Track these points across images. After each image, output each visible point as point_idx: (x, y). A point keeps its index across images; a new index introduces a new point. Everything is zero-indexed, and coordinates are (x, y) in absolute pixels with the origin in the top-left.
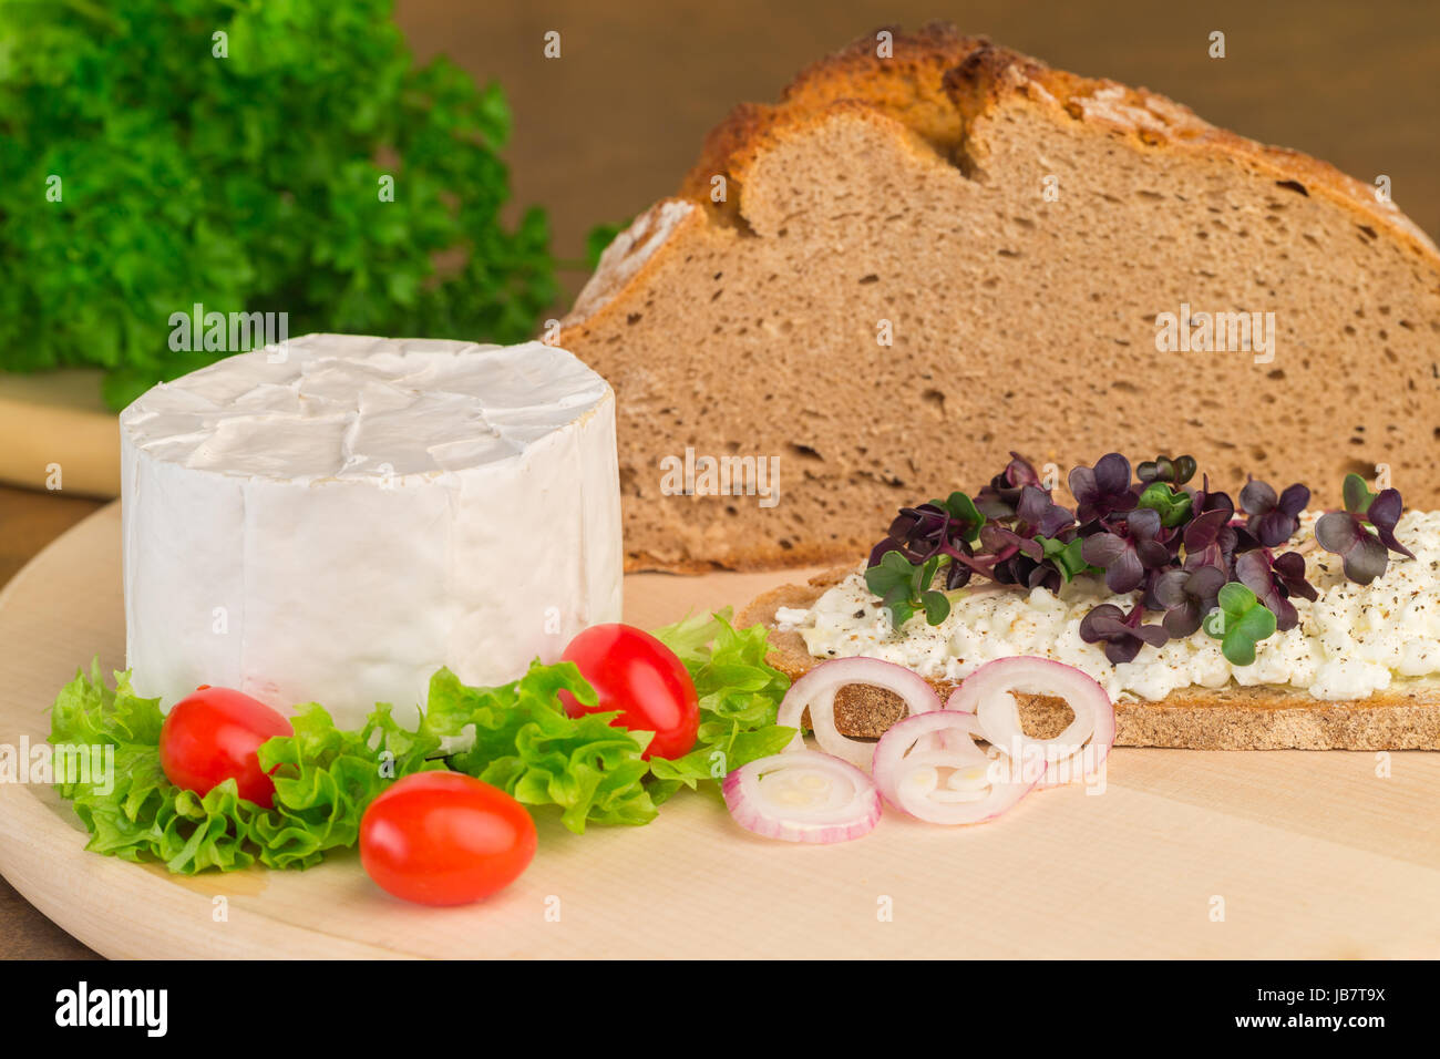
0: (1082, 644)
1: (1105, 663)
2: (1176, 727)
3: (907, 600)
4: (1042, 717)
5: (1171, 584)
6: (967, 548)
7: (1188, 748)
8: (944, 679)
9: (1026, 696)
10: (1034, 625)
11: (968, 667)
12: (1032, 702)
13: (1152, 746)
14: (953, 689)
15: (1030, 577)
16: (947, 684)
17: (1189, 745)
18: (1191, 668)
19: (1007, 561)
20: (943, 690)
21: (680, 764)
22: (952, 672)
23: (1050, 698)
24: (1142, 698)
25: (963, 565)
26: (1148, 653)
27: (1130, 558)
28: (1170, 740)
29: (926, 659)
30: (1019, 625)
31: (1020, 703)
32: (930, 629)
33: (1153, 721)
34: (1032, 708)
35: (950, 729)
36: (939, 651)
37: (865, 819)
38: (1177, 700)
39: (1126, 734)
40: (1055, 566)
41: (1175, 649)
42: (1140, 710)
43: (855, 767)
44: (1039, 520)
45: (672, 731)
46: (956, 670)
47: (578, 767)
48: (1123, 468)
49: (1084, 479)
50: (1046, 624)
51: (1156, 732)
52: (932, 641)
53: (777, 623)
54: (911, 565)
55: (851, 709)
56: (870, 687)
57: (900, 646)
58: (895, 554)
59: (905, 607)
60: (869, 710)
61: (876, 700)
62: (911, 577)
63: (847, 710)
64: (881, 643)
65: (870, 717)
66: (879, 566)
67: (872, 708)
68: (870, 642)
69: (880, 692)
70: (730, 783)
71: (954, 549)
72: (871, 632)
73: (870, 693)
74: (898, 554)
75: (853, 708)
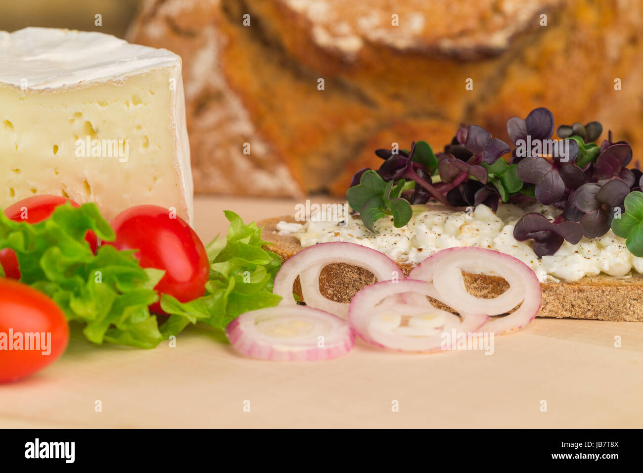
0: (515, 242)
1: (533, 256)
2: (589, 302)
3: (380, 207)
4: (483, 293)
5: (587, 194)
6: (428, 179)
7: (598, 319)
8: (407, 262)
9: (471, 275)
10: (477, 230)
11: (426, 254)
12: (476, 280)
13: (569, 318)
14: (413, 269)
15: (476, 196)
16: (409, 266)
17: (599, 317)
18: (601, 258)
19: (458, 186)
20: (406, 270)
21: (186, 306)
22: (413, 257)
23: (490, 277)
24: (562, 280)
25: (425, 190)
26: (567, 250)
27: (554, 177)
28: (583, 313)
29: (393, 249)
30: (466, 228)
31: (466, 281)
32: (397, 230)
33: (571, 297)
34: (475, 285)
35: (410, 293)
36: (403, 245)
37: (342, 344)
38: (590, 282)
39: (549, 307)
40: (494, 187)
41: (588, 247)
42: (561, 288)
43: (333, 315)
44: (482, 151)
45: (184, 283)
46: (416, 257)
48: (548, 118)
49: (518, 126)
50: (486, 230)
51: (573, 306)
52: (398, 238)
53: (277, 231)
54: (383, 181)
55: (332, 284)
56: (349, 266)
57: (373, 240)
58: (372, 172)
59: (378, 211)
60: (346, 285)
61: (353, 277)
62: (383, 194)
63: (329, 286)
64: (358, 238)
65: (347, 291)
66: (359, 185)
67: (349, 284)
68: (349, 237)
69: (356, 271)
70: (232, 325)
71: (419, 177)
72: (350, 232)
73: (348, 271)
74: (374, 173)
75: (334, 283)
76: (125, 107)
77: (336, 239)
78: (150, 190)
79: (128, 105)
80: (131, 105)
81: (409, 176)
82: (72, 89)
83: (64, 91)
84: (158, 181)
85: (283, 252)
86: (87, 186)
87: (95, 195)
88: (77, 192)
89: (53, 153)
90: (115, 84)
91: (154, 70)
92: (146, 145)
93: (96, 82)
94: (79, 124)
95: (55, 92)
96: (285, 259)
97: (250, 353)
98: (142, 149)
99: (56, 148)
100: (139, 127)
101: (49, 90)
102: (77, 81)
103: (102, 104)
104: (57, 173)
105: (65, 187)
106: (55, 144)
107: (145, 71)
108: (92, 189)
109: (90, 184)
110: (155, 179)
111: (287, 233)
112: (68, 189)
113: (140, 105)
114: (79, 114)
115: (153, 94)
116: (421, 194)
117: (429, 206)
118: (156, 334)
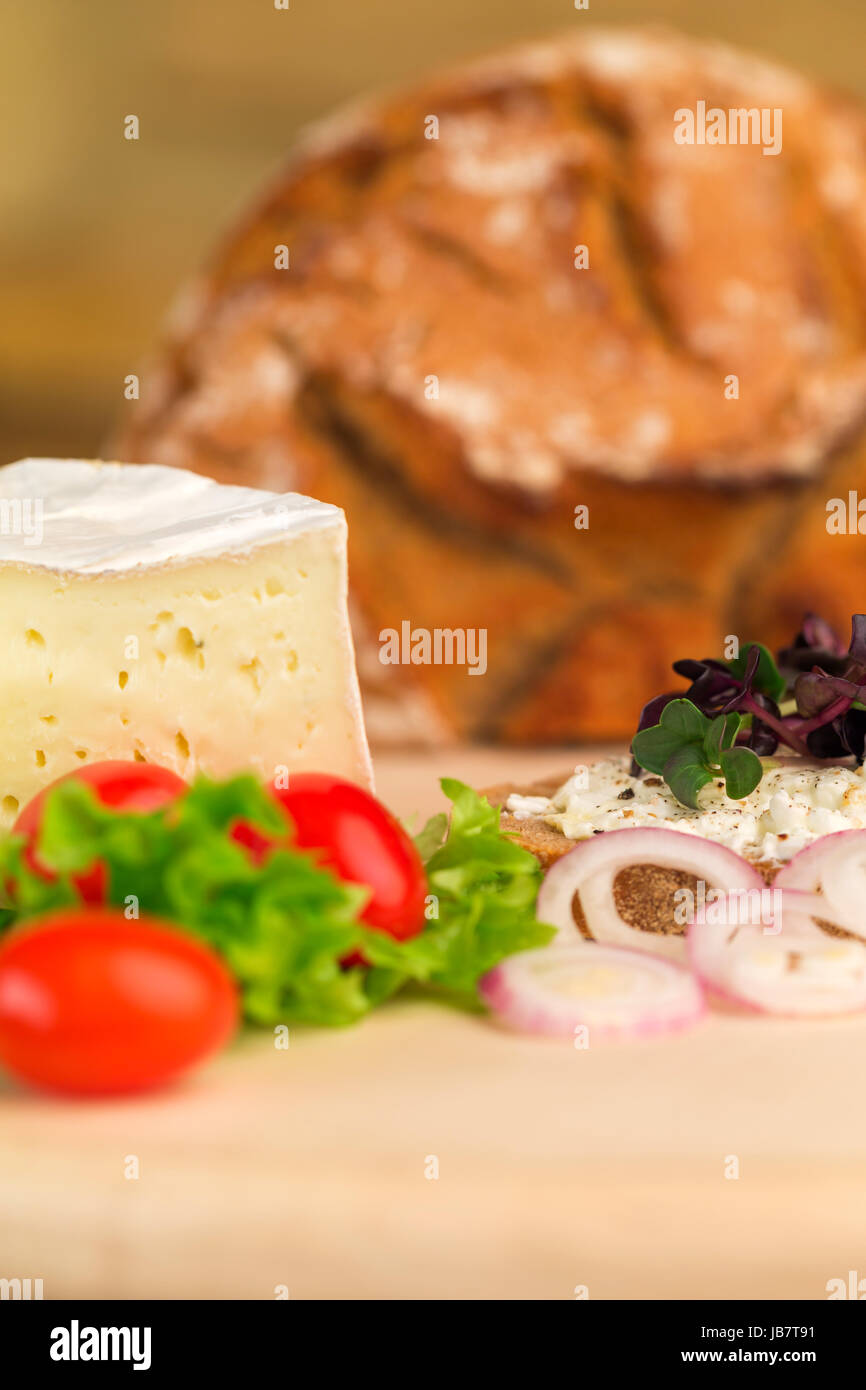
3: (701, 763)
6: (774, 710)
8: (763, 860)
11: (795, 843)
14: (777, 871)
16: (767, 865)
19: (831, 723)
22: (771, 850)
25: (769, 730)
29: (734, 836)
30: (855, 796)
32: (733, 804)
36: (748, 830)
46: (778, 849)
47: (269, 918)
52: (738, 817)
53: (510, 811)
54: (705, 718)
55: (631, 903)
56: (660, 870)
57: (694, 822)
58: (682, 703)
59: (701, 771)
60: (657, 904)
61: (668, 889)
62: (702, 740)
63: (626, 906)
64: (666, 819)
65: (659, 914)
66: (657, 726)
67: (661, 901)
68: (651, 818)
69: (673, 877)
70: (489, 981)
71: (758, 705)
72: (650, 808)
73: (659, 879)
74: (687, 703)
75: (634, 901)
76: (254, 600)
77: (628, 823)
78: (300, 746)
79: (258, 596)
80: (265, 596)
81: (744, 706)
82: (155, 569)
83: (140, 575)
84: (317, 731)
85: (540, 849)
86: (182, 742)
87: (197, 758)
88: (164, 754)
89: (119, 687)
90: (236, 561)
91: (307, 535)
92: (293, 667)
93: (201, 558)
94: (166, 634)
95: (122, 577)
96: (547, 864)
97: (538, 1027)
98: (285, 675)
99: (123, 676)
100: (280, 636)
101: (112, 575)
102: (163, 557)
103: (209, 596)
104: (125, 722)
105: (141, 744)
106: (121, 670)
107: (290, 535)
108: (191, 748)
109: (188, 738)
110: (310, 726)
111: (527, 814)
112: (148, 749)
113: (281, 598)
114: (166, 616)
115: (304, 575)
116: (761, 738)
117: (781, 759)
118: (356, 1000)
